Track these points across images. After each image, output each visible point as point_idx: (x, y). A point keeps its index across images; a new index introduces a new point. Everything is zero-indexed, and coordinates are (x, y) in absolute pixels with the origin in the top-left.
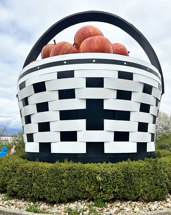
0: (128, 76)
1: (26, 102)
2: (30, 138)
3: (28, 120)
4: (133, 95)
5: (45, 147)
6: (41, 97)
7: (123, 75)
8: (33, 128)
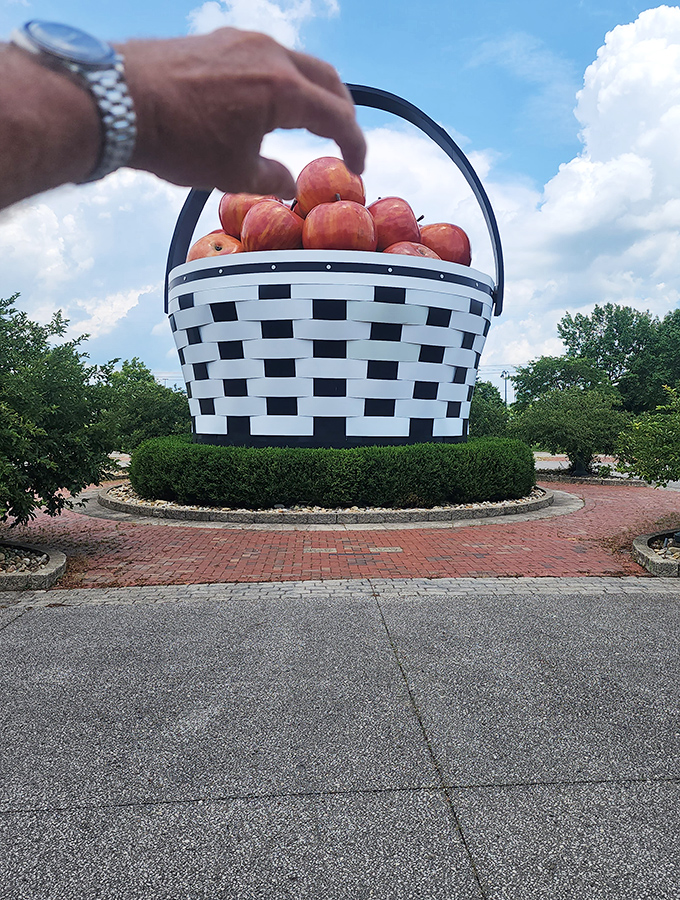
0: (395, 296)
1: (194, 336)
2: (208, 407)
3: (201, 371)
4: (404, 330)
5: (239, 424)
6: (225, 331)
7: (383, 295)
8: (213, 388)
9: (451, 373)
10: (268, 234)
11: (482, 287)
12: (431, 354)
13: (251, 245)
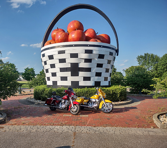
6: (51, 62)
9: (105, 70)
10: (61, 39)
11: (113, 49)
12: (100, 65)
13: (57, 42)
